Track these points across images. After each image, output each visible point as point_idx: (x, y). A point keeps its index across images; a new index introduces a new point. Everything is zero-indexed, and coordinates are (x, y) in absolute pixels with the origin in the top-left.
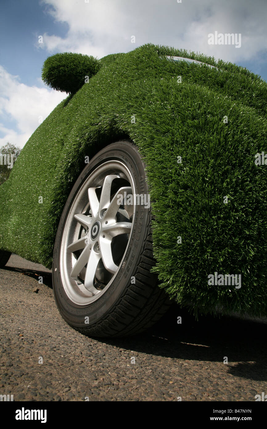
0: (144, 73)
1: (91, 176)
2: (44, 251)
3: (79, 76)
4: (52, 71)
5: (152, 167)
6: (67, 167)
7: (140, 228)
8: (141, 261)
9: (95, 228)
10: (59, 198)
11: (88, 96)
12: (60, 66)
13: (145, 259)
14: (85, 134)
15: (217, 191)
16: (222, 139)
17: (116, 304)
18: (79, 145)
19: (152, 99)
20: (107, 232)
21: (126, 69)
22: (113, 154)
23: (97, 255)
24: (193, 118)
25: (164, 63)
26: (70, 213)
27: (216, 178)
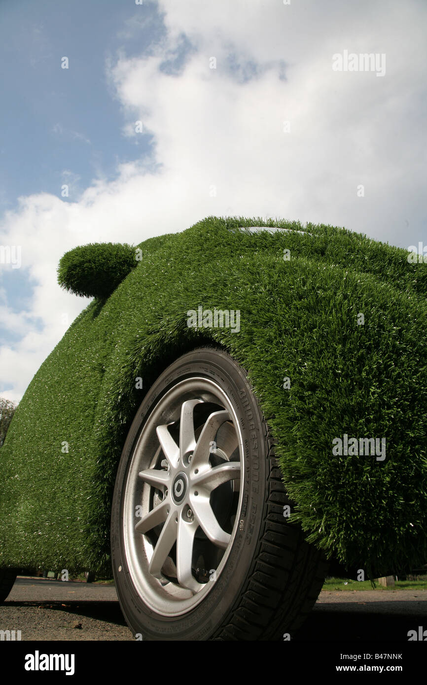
0: (214, 253)
1: (157, 409)
2: (93, 545)
3: (112, 272)
4: (73, 270)
5: (259, 371)
6: (116, 402)
7: (256, 462)
8: (268, 512)
9: (179, 485)
10: (109, 453)
11: (133, 296)
12: (82, 263)
13: (274, 507)
14: (140, 349)
15: (356, 384)
16: (344, 318)
17: (242, 592)
18: (131, 366)
19: (236, 284)
20: (200, 485)
21: (186, 252)
22: (189, 369)
23: (190, 525)
24: (300, 298)
25: (238, 237)
26: (131, 472)
27: (351, 368)
